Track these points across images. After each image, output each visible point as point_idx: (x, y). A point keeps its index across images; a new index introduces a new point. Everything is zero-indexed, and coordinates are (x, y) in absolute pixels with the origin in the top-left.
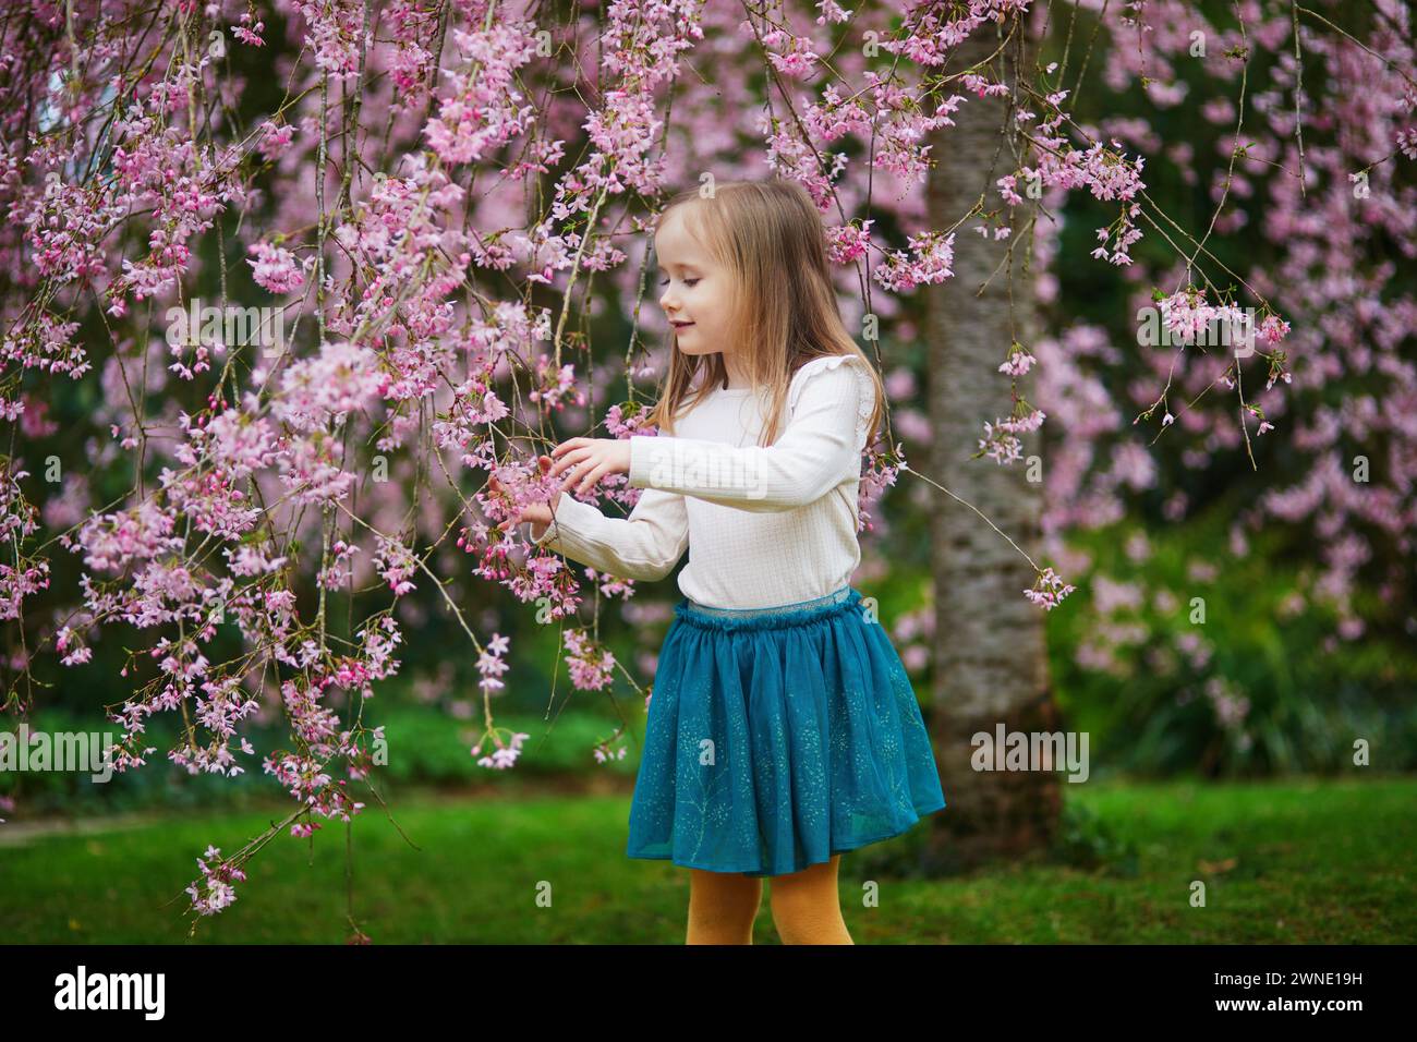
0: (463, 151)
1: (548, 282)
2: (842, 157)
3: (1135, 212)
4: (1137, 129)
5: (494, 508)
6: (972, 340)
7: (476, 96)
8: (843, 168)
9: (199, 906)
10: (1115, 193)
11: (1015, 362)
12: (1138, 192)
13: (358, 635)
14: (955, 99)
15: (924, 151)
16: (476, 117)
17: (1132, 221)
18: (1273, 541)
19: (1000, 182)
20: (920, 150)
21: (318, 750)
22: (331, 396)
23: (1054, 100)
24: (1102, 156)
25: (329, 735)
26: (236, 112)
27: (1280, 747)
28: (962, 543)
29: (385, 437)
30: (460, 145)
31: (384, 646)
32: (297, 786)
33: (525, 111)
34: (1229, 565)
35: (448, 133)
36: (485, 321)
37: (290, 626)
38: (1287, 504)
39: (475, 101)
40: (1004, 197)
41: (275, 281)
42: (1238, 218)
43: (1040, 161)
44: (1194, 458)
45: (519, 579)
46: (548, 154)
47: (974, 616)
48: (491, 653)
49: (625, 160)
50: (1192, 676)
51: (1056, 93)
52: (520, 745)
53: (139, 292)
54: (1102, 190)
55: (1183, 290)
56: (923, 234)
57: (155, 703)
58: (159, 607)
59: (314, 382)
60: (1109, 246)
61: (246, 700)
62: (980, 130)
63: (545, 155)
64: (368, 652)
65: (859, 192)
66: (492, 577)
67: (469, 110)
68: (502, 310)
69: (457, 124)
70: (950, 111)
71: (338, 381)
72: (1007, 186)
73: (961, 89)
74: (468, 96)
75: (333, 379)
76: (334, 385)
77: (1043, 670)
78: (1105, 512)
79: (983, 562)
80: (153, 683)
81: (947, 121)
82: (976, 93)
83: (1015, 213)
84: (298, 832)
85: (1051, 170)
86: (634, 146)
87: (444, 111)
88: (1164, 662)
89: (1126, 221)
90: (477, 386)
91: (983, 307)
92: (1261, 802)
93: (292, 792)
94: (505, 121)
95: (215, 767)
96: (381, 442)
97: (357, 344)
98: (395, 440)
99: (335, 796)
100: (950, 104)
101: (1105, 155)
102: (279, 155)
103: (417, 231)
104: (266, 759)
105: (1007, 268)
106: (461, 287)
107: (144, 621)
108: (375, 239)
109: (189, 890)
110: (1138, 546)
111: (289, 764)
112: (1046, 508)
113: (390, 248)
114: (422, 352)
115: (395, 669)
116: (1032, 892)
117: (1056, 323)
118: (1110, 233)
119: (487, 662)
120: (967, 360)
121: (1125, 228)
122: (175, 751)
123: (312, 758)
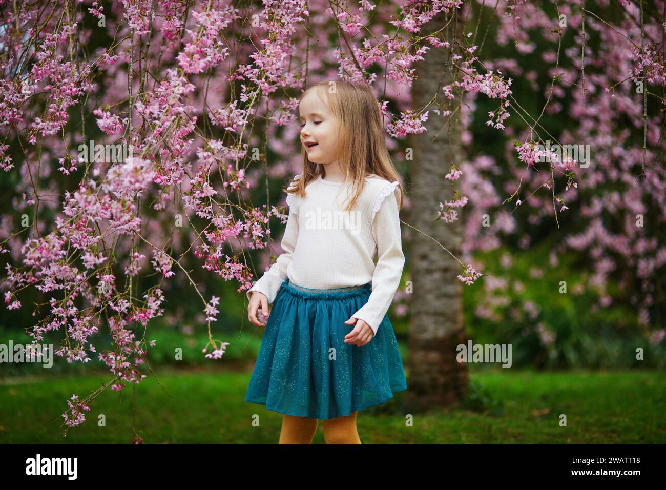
0: (195, 68)
1: (234, 131)
2: (374, 75)
3: (507, 104)
4: (510, 64)
5: (212, 237)
6: (431, 161)
7: (202, 42)
8: (374, 80)
9: (68, 423)
10: (498, 95)
11: (452, 174)
12: (508, 95)
13: (144, 297)
14: (424, 48)
15: (411, 71)
16: (202, 52)
17: (505, 108)
18: (570, 259)
19: (444, 88)
20: (409, 71)
21: (124, 350)
22: (131, 183)
23: (471, 50)
24: (492, 77)
25: (130, 343)
26: (86, 47)
27: (572, 356)
28: (424, 257)
29: (158, 203)
30: (194, 65)
31: (156, 302)
32: (113, 367)
33: (225, 50)
34: (549, 270)
35: (188, 59)
36: (204, 149)
37: (112, 293)
38: (577, 242)
39: (201, 45)
40: (446, 95)
41: (109, 129)
42: (557, 107)
43: (463, 79)
44: (534, 220)
45: (223, 270)
46: (245, 71)
47: (429, 291)
48: (211, 305)
49: (269, 72)
50: (530, 322)
51: (472, 47)
52: (225, 348)
53: (44, 133)
54: (492, 93)
55: (528, 142)
56: (408, 111)
57: (48, 327)
58: (53, 282)
59: (122, 175)
60: (494, 120)
61: (92, 326)
62: (437, 63)
63: (243, 72)
64: (148, 305)
65: (380, 91)
66: (211, 269)
67: (198, 49)
68: (211, 143)
69: (193, 55)
70: (422, 53)
71: (134, 175)
72: (447, 90)
73: (427, 43)
74: (198, 42)
75: (131, 174)
76: (132, 177)
77: (461, 318)
78: (492, 244)
79: (433, 267)
80: (48, 318)
81: (421, 58)
82: (434, 45)
83: (451, 103)
84: (115, 388)
85: (468, 83)
86: (274, 66)
87: (186, 49)
88: (517, 316)
89: (503, 108)
90: (200, 179)
91: (436, 146)
92: (563, 381)
93: (111, 370)
94: (215, 55)
95: (77, 358)
96: (156, 206)
97: (143, 158)
98: (162, 205)
99: (133, 372)
100: (423, 50)
101: (494, 77)
102: (106, 67)
103: (172, 106)
104: (100, 354)
105: (448, 129)
106: (193, 132)
107: (46, 289)
108: (153, 108)
109: (63, 415)
110: (507, 260)
111: (111, 356)
112: (464, 241)
113: (159, 113)
114: (177, 163)
115: (162, 313)
116: (453, 423)
117: (471, 154)
118: (495, 114)
119: (209, 309)
120: (428, 171)
121: (502, 112)
122: (58, 350)
123: (122, 354)
